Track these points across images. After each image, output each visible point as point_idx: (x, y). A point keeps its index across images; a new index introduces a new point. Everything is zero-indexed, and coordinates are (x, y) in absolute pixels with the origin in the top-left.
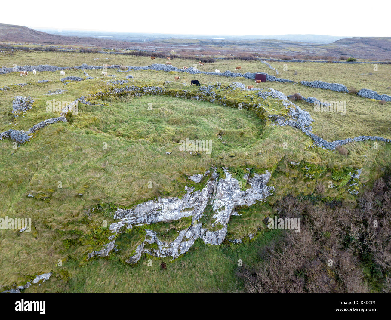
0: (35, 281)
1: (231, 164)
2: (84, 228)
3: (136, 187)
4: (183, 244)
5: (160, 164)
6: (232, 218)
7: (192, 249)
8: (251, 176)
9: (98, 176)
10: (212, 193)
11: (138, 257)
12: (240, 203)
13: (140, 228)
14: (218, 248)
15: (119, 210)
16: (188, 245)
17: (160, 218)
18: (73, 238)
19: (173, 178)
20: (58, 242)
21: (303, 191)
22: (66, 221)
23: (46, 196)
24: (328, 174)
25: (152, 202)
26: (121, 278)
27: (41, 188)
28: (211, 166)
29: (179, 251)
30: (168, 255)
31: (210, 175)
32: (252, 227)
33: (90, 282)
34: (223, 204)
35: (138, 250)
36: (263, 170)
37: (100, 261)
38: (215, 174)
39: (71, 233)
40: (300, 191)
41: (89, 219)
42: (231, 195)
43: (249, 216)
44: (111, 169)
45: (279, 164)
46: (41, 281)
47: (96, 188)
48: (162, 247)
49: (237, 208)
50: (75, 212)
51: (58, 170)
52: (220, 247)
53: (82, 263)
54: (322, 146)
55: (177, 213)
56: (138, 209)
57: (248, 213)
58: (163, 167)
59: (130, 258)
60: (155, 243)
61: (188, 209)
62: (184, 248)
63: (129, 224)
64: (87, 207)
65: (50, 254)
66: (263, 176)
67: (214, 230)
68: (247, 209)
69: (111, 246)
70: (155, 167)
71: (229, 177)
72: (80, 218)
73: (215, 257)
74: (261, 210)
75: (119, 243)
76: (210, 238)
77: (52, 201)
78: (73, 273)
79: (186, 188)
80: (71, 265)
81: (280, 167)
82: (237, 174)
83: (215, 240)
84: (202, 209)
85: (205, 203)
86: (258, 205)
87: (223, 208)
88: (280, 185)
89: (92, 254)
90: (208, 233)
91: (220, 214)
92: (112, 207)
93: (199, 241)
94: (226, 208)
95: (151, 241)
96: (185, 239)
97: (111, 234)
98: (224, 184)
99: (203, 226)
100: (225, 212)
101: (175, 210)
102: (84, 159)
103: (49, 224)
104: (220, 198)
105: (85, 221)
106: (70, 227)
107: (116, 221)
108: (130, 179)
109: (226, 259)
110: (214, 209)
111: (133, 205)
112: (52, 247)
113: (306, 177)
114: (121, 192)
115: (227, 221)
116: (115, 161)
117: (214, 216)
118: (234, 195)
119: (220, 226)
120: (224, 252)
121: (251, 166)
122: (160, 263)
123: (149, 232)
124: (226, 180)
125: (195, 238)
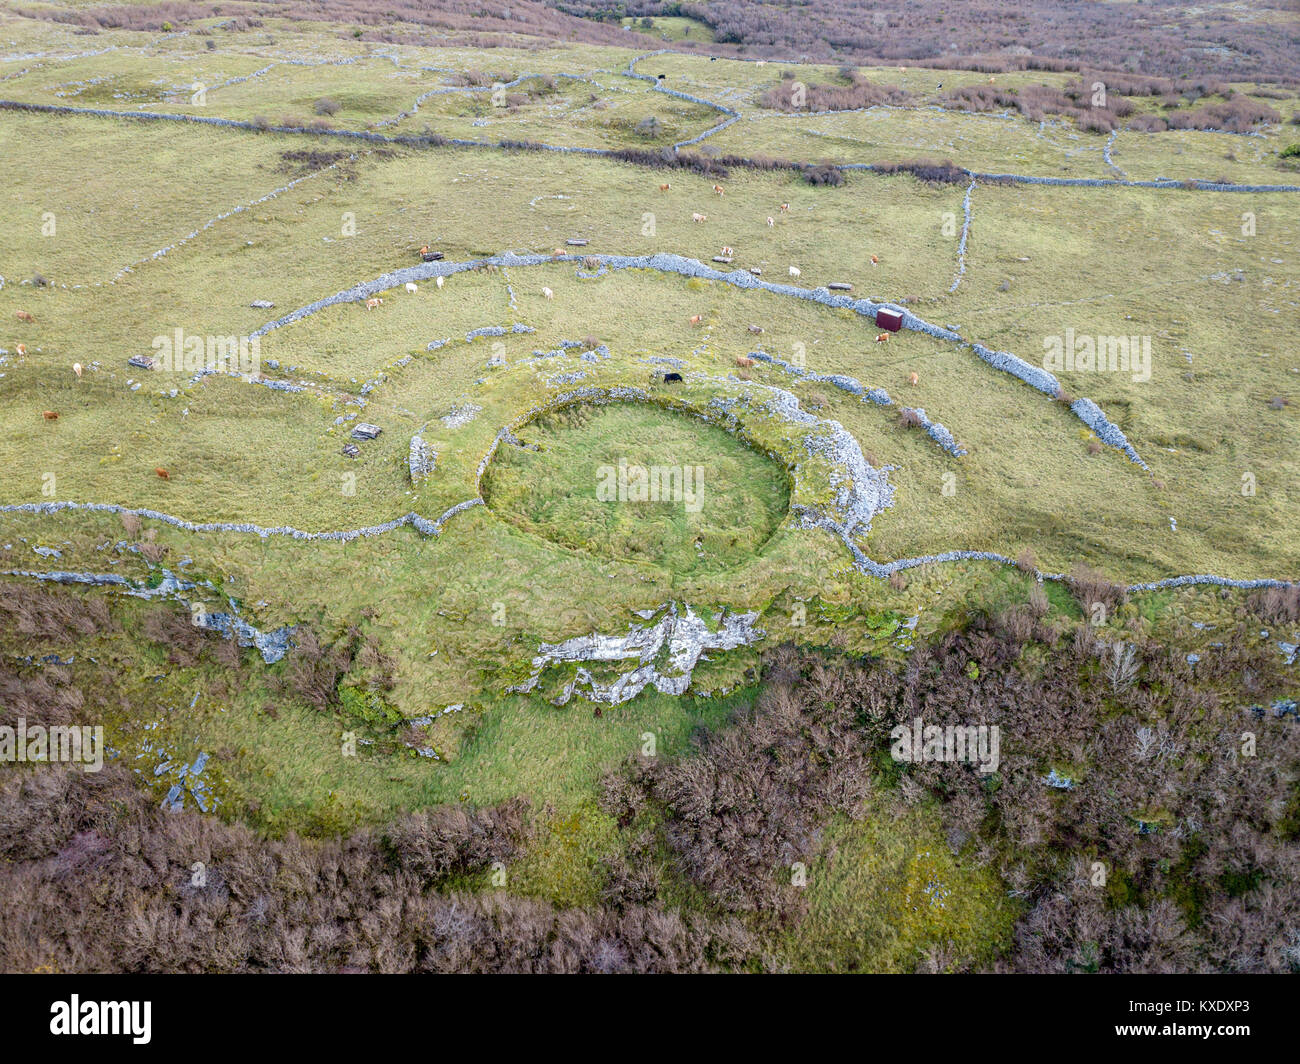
0: (446, 711)
1: (695, 600)
2: (502, 659)
3: (567, 618)
4: (627, 689)
5: (599, 591)
6: (699, 663)
7: (640, 696)
8: (725, 615)
9: (521, 598)
10: (668, 631)
11: (565, 698)
12: (712, 645)
13: (570, 665)
14: (676, 699)
15: (544, 645)
16: (634, 691)
17: (597, 655)
18: (489, 669)
19: (614, 613)
20: (473, 671)
21: (812, 639)
22: (482, 650)
23: (460, 618)
24: (860, 618)
25: (585, 638)
26: (543, 721)
27: (455, 608)
28: (668, 599)
29: (621, 697)
30: (606, 700)
31: (667, 609)
32: (725, 678)
33: (507, 721)
34: (684, 646)
35: (566, 691)
36: (743, 608)
37: (520, 698)
38: (673, 609)
39: (487, 664)
40: (806, 638)
41: (509, 649)
42: (695, 637)
43: (724, 663)
44: (538, 591)
45: (777, 598)
46: (452, 712)
47: (518, 614)
48: (598, 691)
49: (707, 651)
50: (493, 640)
51: (475, 585)
52: (680, 699)
53: (498, 697)
54: (866, 570)
55: (618, 651)
56: (567, 645)
57: (723, 659)
58: (603, 596)
59: (557, 699)
60: (590, 684)
61: (633, 648)
62: (629, 694)
63: (556, 658)
64: (507, 636)
65: (463, 683)
66: (744, 616)
67: (670, 676)
68: (723, 653)
69: (533, 682)
70: (592, 594)
71: (691, 615)
72: (498, 648)
73: (669, 710)
74: (742, 658)
75: (543, 679)
76: (664, 685)
77: (467, 624)
78: (487, 707)
79: (631, 625)
80: (485, 698)
81: (778, 603)
82: (703, 613)
83: (672, 688)
84: (655, 649)
85: (659, 642)
86: (739, 651)
87: (685, 651)
88: (776, 627)
89: (510, 689)
90: (662, 679)
91: (679, 658)
92: (537, 641)
93: (650, 686)
94: (689, 651)
95: (584, 681)
96: (629, 683)
97: (533, 669)
98: (685, 624)
99: (656, 669)
100: (687, 656)
101: (615, 648)
102: (505, 574)
103: (463, 651)
104: (680, 638)
105: (504, 652)
106: (487, 657)
107: (540, 654)
108: (560, 607)
109: (684, 715)
110: (672, 651)
111: (561, 641)
112: (466, 677)
113: (820, 619)
114: (547, 623)
115: (692, 666)
116: (544, 582)
117: (671, 660)
118: (700, 638)
119: (679, 673)
120: (684, 705)
121: (724, 604)
122: (594, 708)
123: (581, 670)
124: (687, 619)
125: (646, 682)
